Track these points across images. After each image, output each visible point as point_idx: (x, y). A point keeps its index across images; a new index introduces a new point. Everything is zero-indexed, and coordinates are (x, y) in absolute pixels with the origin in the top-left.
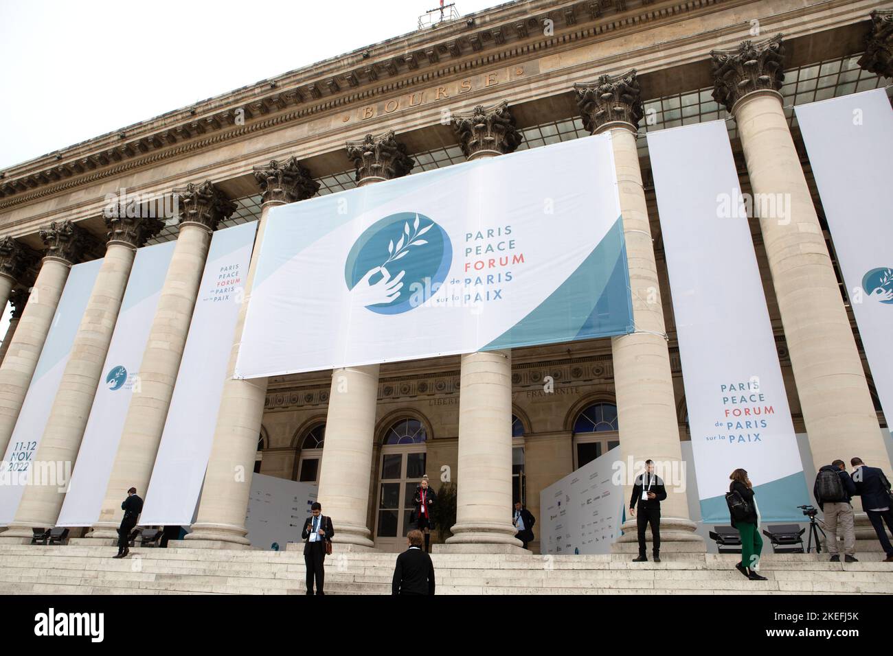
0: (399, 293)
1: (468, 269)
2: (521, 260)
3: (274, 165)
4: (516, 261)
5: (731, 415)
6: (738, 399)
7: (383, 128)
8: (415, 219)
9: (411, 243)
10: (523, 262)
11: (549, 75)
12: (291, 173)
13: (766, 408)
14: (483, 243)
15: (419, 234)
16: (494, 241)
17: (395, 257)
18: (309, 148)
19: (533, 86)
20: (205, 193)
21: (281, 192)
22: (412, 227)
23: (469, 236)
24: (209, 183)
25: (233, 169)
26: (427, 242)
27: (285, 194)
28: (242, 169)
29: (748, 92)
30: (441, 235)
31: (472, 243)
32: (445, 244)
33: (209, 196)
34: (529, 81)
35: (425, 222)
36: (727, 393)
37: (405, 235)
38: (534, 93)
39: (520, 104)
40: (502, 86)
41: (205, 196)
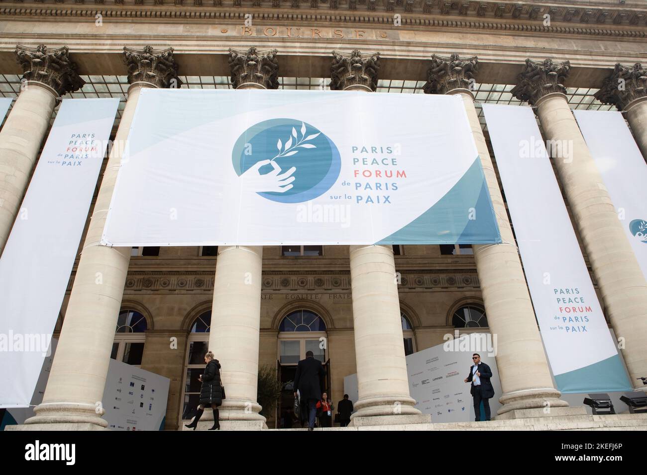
0: (291, 186)
1: (357, 175)
2: (403, 175)
3: (149, 50)
4: (399, 176)
5: (564, 311)
6: (567, 301)
7: (264, 46)
8: (301, 126)
9: (300, 145)
10: (405, 177)
11: (410, 43)
12: (167, 62)
13: (586, 308)
14: (370, 157)
15: (306, 139)
16: (379, 157)
17: (284, 155)
18: (187, 46)
19: (397, 48)
20: (60, 59)
21: (154, 77)
22: (299, 132)
23: (354, 149)
24: (67, 50)
25: (96, 44)
26: (315, 147)
27: (157, 80)
28: (106, 47)
29: (551, 92)
30: (328, 143)
31: (358, 155)
32: (333, 151)
33: (65, 63)
34: (394, 44)
35: (311, 130)
36: (559, 295)
37: (293, 137)
38: (397, 53)
39: (386, 59)
40: (370, 41)
41: (60, 61)
